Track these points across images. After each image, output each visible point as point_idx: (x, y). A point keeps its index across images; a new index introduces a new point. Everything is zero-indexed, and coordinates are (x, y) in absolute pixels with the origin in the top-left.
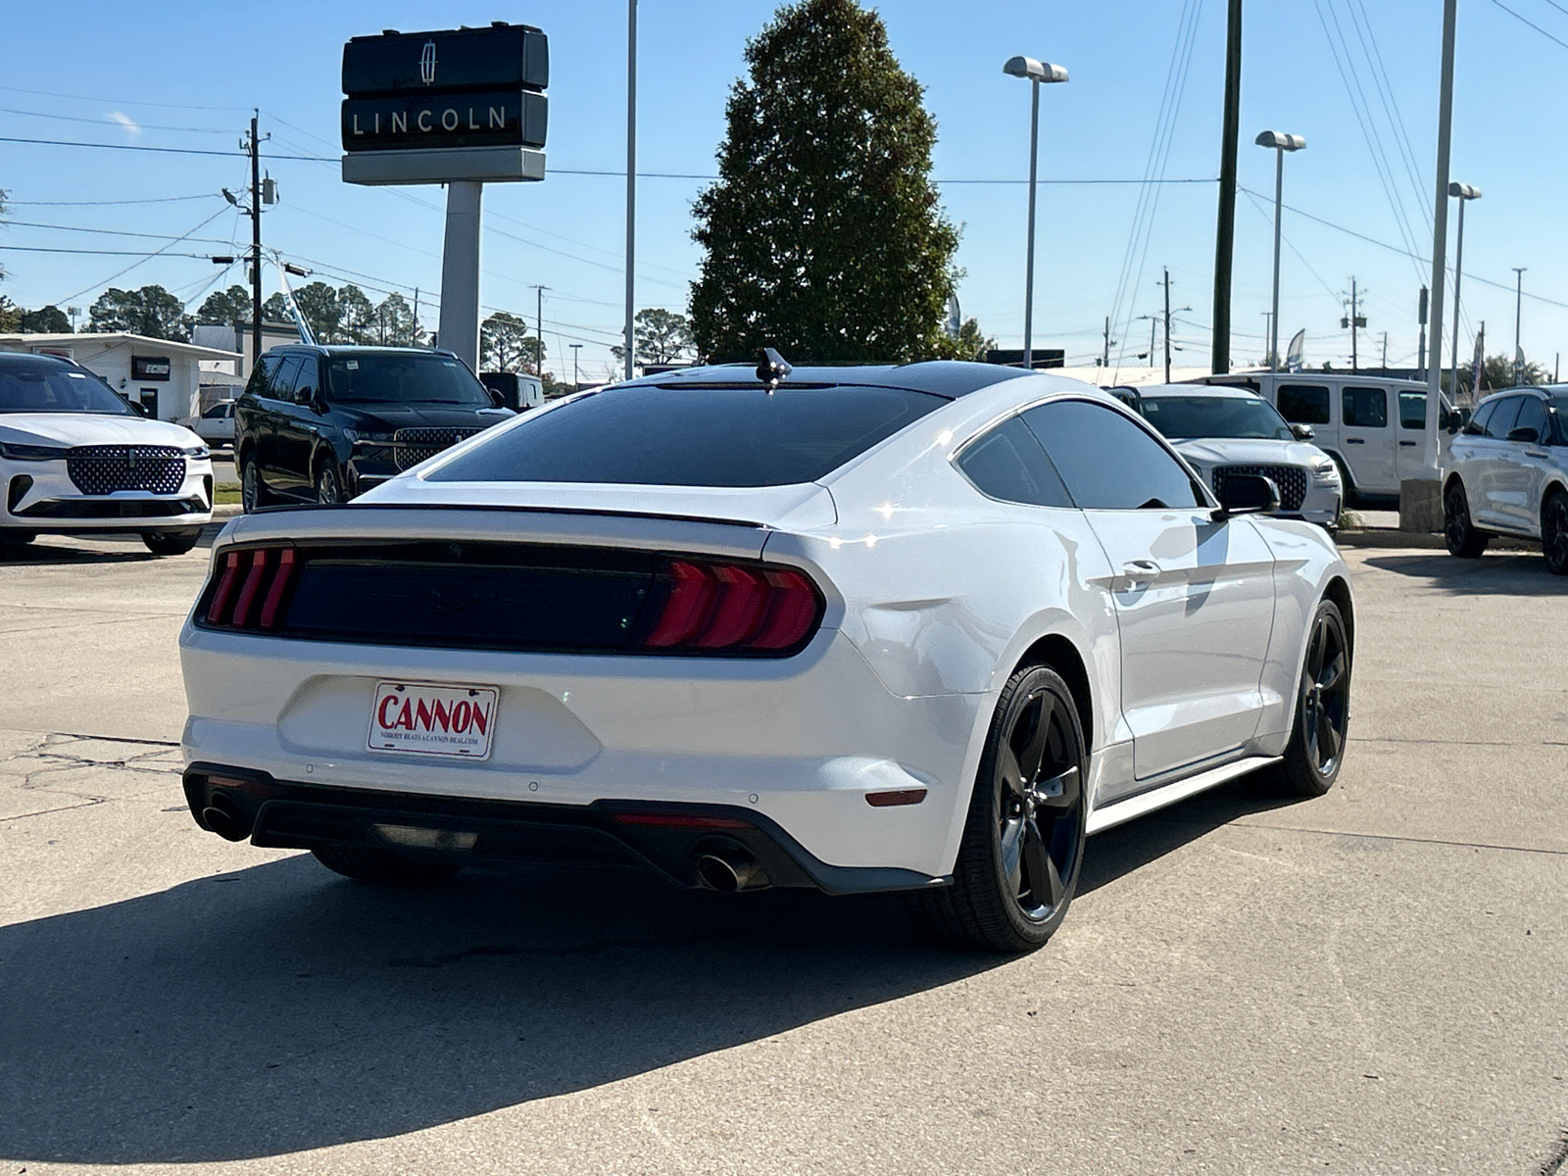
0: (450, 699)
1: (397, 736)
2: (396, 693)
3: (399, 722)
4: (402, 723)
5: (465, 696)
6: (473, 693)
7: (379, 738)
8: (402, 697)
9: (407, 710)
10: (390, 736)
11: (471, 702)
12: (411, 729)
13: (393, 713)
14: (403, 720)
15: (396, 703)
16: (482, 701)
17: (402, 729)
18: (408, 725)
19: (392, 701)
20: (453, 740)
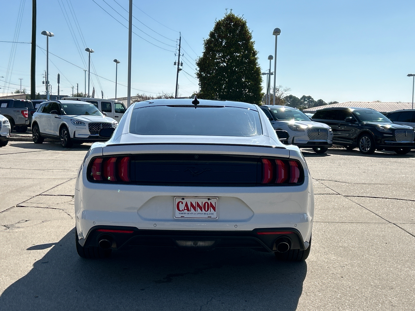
0: (201, 202)
1: (185, 213)
2: (182, 201)
3: (184, 209)
4: (185, 209)
5: (206, 200)
6: (209, 199)
7: (178, 214)
8: (184, 202)
9: (186, 205)
10: (182, 213)
11: (209, 202)
12: (189, 211)
13: (182, 207)
14: (186, 208)
15: (182, 203)
16: (213, 201)
17: (186, 211)
18: (188, 210)
19: (181, 203)
20: (205, 214)
